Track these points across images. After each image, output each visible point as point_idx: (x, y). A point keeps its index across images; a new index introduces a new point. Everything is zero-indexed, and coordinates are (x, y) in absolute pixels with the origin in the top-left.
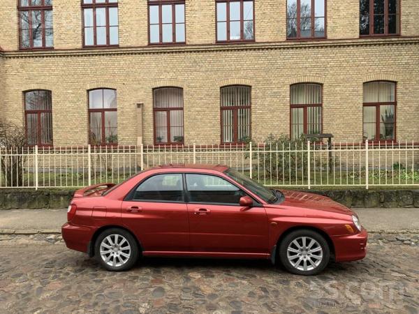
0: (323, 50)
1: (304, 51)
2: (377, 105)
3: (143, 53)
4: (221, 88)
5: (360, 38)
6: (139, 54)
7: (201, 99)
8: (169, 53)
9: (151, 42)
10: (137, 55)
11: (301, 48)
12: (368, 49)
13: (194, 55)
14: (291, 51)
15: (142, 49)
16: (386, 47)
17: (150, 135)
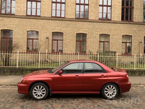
0: (110, 24)
1: (104, 24)
2: (126, 43)
3: (49, 20)
4: (77, 34)
5: (122, 21)
6: (48, 20)
7: (70, 37)
8: (59, 20)
9: (52, 16)
10: (47, 20)
11: (103, 22)
12: (124, 25)
13: (68, 22)
14: (100, 23)
15: (49, 18)
16: (129, 25)
17: (51, 49)
